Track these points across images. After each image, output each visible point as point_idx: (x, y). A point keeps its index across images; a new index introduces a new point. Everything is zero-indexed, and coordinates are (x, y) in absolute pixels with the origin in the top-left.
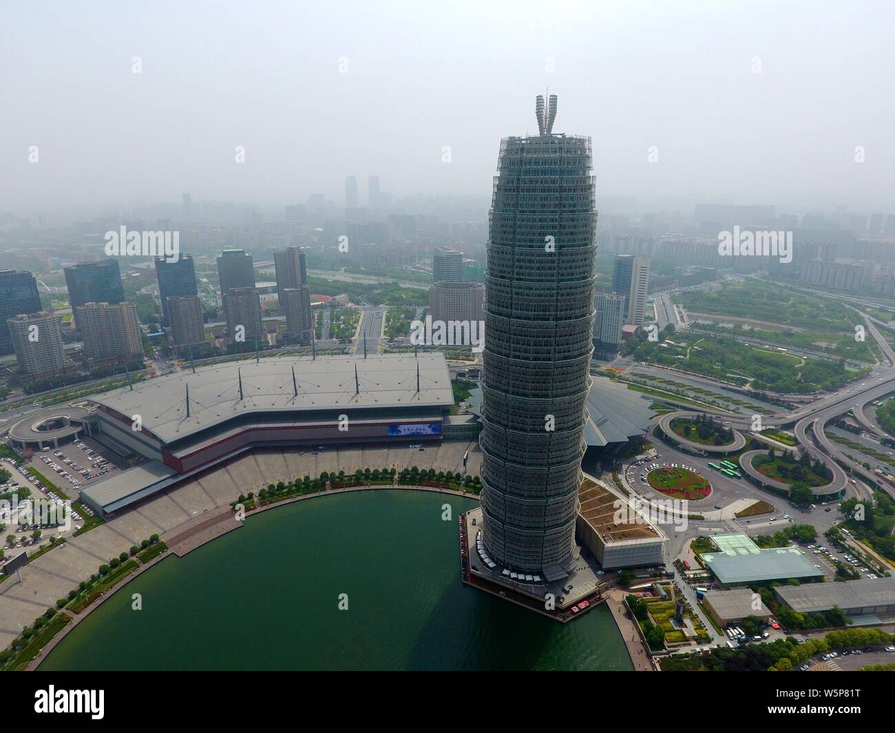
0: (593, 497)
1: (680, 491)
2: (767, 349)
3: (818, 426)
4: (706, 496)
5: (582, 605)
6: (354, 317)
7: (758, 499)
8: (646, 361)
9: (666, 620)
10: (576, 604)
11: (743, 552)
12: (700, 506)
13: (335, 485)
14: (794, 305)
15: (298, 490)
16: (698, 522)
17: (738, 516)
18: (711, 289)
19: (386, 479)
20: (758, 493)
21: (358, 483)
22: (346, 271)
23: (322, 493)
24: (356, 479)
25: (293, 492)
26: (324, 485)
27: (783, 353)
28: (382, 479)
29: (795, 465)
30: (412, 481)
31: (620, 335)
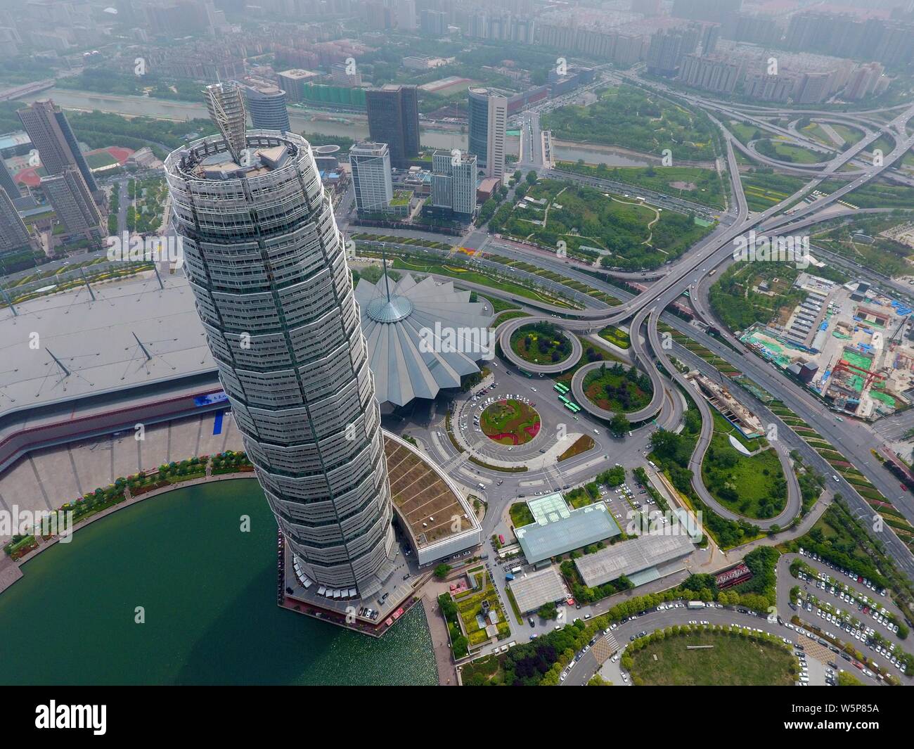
0: (414, 479)
1: (508, 435)
2: (626, 199)
3: (654, 317)
4: (533, 435)
5: (396, 615)
6: (161, 188)
7: (582, 432)
8: (501, 232)
9: (473, 619)
10: (390, 615)
11: (554, 517)
12: (526, 452)
13: (136, 492)
14: (664, 124)
15: (90, 509)
16: (521, 475)
17: (560, 459)
18: (584, 102)
19: (197, 471)
20: (583, 424)
21: (164, 483)
22: (151, 95)
23: (121, 505)
24: (160, 478)
25: (83, 513)
26: (121, 493)
27: (641, 204)
28: (192, 472)
29: (623, 379)
30: (228, 469)
31: (474, 198)
